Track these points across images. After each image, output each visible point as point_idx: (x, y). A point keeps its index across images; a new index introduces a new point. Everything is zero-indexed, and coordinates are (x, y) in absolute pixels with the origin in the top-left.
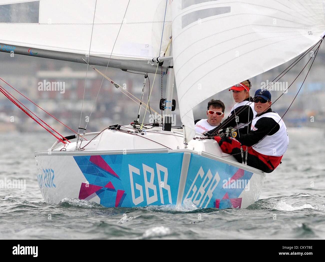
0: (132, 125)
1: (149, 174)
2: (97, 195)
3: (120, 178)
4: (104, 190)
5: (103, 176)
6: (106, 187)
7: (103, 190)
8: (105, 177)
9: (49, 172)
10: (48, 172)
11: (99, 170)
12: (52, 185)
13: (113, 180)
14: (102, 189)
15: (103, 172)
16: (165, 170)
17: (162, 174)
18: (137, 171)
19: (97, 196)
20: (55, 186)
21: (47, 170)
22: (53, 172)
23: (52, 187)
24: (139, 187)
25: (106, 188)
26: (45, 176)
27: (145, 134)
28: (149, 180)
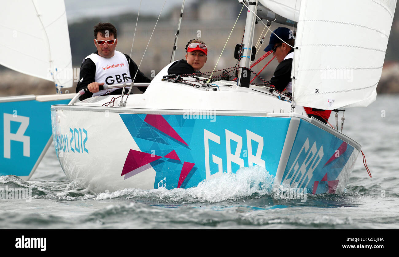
0: (194, 77)
1: (234, 144)
2: (152, 166)
3: (189, 147)
4: (164, 161)
5: (163, 142)
6: (166, 156)
7: (162, 161)
8: (167, 144)
9: (79, 132)
10: (77, 132)
11: (159, 134)
12: (83, 149)
13: (179, 149)
14: (160, 159)
15: (163, 137)
16: (260, 140)
17: (255, 145)
18: (217, 139)
19: (152, 168)
20: (87, 151)
21: (76, 130)
22: (86, 132)
23: (82, 152)
24: (217, 160)
25: (167, 159)
26: (73, 137)
27: (218, 89)
28: (233, 152)
